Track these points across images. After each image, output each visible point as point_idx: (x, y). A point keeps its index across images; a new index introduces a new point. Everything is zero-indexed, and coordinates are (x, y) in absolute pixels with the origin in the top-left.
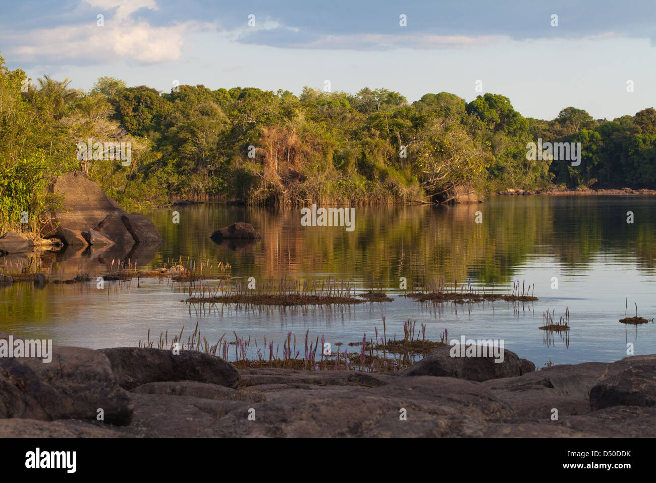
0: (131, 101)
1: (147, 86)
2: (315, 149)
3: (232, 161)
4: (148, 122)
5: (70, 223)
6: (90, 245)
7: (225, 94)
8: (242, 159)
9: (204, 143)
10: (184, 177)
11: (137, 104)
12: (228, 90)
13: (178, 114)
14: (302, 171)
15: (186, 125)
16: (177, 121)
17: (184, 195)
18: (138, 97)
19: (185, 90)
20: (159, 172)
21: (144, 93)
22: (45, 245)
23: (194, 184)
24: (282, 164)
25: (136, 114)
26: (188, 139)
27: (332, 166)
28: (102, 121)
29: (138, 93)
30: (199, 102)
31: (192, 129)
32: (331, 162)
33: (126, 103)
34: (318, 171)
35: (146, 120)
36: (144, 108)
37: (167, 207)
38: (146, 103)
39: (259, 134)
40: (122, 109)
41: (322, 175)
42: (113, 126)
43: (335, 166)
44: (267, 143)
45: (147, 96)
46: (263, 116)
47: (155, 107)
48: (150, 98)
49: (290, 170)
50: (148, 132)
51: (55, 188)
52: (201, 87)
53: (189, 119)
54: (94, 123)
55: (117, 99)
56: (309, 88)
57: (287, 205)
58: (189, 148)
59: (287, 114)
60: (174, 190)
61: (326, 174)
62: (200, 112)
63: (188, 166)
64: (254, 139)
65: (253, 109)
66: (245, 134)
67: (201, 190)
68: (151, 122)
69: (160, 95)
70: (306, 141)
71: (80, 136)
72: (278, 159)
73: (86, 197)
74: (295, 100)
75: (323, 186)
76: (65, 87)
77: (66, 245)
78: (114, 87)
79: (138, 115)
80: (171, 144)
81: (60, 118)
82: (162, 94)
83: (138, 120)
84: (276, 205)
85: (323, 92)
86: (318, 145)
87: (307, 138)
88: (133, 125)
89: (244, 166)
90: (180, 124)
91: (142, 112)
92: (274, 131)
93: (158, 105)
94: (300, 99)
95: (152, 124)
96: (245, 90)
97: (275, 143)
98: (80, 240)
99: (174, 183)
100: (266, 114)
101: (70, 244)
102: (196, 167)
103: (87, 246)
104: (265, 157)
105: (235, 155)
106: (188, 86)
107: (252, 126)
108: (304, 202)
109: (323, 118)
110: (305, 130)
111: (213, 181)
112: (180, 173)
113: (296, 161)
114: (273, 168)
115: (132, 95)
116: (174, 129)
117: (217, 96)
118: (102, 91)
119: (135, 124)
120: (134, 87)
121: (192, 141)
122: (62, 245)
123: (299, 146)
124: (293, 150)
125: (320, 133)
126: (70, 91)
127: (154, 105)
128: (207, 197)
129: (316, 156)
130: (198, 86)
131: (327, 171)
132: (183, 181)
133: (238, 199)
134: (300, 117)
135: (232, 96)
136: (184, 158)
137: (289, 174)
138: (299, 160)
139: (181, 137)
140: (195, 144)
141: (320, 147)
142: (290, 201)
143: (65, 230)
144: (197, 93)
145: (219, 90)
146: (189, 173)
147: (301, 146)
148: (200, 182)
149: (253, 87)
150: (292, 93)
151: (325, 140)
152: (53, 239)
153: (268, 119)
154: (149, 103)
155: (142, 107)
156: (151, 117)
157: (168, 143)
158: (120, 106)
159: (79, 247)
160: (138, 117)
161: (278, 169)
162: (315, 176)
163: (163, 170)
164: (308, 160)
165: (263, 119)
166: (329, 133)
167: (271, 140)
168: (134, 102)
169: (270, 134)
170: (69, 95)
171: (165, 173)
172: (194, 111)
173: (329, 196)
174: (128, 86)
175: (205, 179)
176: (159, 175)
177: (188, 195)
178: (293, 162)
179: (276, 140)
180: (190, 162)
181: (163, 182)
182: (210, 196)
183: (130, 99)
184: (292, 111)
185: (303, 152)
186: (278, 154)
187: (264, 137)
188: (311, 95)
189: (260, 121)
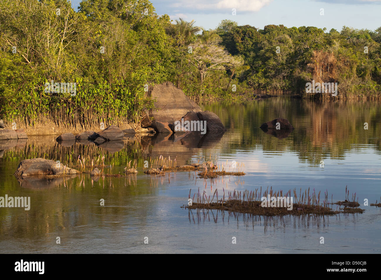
0: (240, 34)
1: (250, 25)
2: (345, 65)
3: (294, 72)
4: (250, 46)
5: (162, 117)
6: (174, 132)
7: (296, 30)
8: (300, 70)
9: (281, 59)
10: (268, 80)
11: (244, 36)
12: (298, 28)
13: (265, 42)
14: (337, 78)
15: (270, 49)
16: (265, 46)
17: (268, 91)
18: (244, 32)
19: (272, 28)
20: (254, 76)
21: (248, 29)
22: (143, 132)
23: (274, 84)
24: (324, 74)
25: (243, 42)
26: (271, 57)
27: (356, 75)
28: (213, 46)
29: (244, 29)
30: (278, 35)
31: (274, 51)
32: (355, 73)
33: (237, 35)
34: (347, 78)
35: (249, 45)
36: (248, 38)
37: (253, 99)
38: (249, 35)
39: (311, 55)
40: (235, 39)
41: (349, 80)
42: (220, 50)
43: (357, 75)
44: (315, 61)
45: (250, 31)
46: (314, 44)
47: (254, 37)
48: (251, 32)
49: (329, 77)
50: (250, 52)
51: (152, 93)
52: (282, 26)
53: (272, 45)
54: (208, 48)
55: (232, 33)
56: (346, 27)
57: (327, 99)
58: (272, 62)
59: (329, 43)
60: (262, 87)
61: (351, 80)
62: (279, 41)
63: (271, 73)
64: (307, 58)
65: (308, 40)
66: (302, 55)
67: (278, 88)
68: (252, 46)
69: (258, 31)
70: (340, 60)
71: (200, 55)
72: (322, 70)
73: (174, 100)
74: (338, 34)
75: (350, 87)
76: (192, 25)
77: (158, 132)
78: (231, 26)
79: (244, 42)
80: (261, 60)
81: (188, 44)
82: (259, 30)
83: (244, 45)
84: (320, 99)
85: (354, 29)
86: (347, 62)
87: (340, 58)
88: (241, 48)
89: (301, 74)
90: (266, 48)
91: (246, 40)
92: (320, 53)
93: (256, 36)
94: (340, 33)
95: (252, 48)
96: (308, 28)
97: (320, 61)
98: (167, 130)
99: (262, 83)
100: (316, 43)
101: (160, 132)
102: (276, 74)
103: (172, 133)
104: (314, 69)
105: (296, 68)
106: (274, 25)
107: (307, 50)
108: (337, 97)
109: (351, 46)
110: (339, 53)
111: (285, 82)
112: (266, 77)
113: (333, 72)
114: (319, 76)
115: (241, 31)
116: (263, 51)
117: (291, 31)
118: (224, 28)
119: (242, 47)
120: (242, 26)
121: (274, 58)
122: (155, 132)
123: (335, 63)
124: (331, 65)
125: (349, 55)
126: (195, 28)
127: (253, 37)
128: (282, 92)
129: (346, 69)
130: (280, 26)
131: (352, 78)
132: (268, 82)
133: (298, 94)
134: (337, 45)
135: (300, 31)
136: (269, 68)
137: (329, 80)
138: (335, 71)
139: (267, 56)
140: (275, 60)
141: (349, 63)
142: (329, 97)
143: (157, 122)
144: (279, 29)
145: (292, 28)
146: (271, 77)
147: (337, 63)
148: (278, 83)
149: (313, 26)
150: (336, 30)
151: (352, 59)
152: (150, 128)
153: (317, 46)
154: (251, 35)
155: (246, 38)
156: (251, 43)
157: (259, 59)
158: (234, 37)
159: (166, 134)
160: (244, 43)
161: (322, 77)
162: (345, 81)
163: (256, 76)
164: (341, 71)
165: (313, 46)
166: (354, 55)
167: (318, 59)
168: (242, 35)
169: (318, 55)
170: (194, 30)
171: (257, 77)
172: (275, 40)
173: (354, 94)
174: (239, 25)
175: (280, 81)
176: (253, 78)
177: (270, 91)
178: (331, 73)
179: (321, 58)
180: (272, 71)
181: (256, 83)
182: (283, 91)
183: (240, 33)
184: (332, 41)
185: (338, 66)
186: (322, 67)
187: (313, 57)
188: (347, 31)
189: (312, 47)
